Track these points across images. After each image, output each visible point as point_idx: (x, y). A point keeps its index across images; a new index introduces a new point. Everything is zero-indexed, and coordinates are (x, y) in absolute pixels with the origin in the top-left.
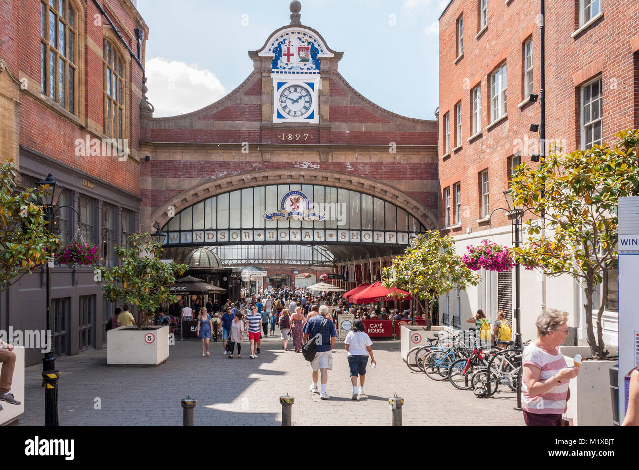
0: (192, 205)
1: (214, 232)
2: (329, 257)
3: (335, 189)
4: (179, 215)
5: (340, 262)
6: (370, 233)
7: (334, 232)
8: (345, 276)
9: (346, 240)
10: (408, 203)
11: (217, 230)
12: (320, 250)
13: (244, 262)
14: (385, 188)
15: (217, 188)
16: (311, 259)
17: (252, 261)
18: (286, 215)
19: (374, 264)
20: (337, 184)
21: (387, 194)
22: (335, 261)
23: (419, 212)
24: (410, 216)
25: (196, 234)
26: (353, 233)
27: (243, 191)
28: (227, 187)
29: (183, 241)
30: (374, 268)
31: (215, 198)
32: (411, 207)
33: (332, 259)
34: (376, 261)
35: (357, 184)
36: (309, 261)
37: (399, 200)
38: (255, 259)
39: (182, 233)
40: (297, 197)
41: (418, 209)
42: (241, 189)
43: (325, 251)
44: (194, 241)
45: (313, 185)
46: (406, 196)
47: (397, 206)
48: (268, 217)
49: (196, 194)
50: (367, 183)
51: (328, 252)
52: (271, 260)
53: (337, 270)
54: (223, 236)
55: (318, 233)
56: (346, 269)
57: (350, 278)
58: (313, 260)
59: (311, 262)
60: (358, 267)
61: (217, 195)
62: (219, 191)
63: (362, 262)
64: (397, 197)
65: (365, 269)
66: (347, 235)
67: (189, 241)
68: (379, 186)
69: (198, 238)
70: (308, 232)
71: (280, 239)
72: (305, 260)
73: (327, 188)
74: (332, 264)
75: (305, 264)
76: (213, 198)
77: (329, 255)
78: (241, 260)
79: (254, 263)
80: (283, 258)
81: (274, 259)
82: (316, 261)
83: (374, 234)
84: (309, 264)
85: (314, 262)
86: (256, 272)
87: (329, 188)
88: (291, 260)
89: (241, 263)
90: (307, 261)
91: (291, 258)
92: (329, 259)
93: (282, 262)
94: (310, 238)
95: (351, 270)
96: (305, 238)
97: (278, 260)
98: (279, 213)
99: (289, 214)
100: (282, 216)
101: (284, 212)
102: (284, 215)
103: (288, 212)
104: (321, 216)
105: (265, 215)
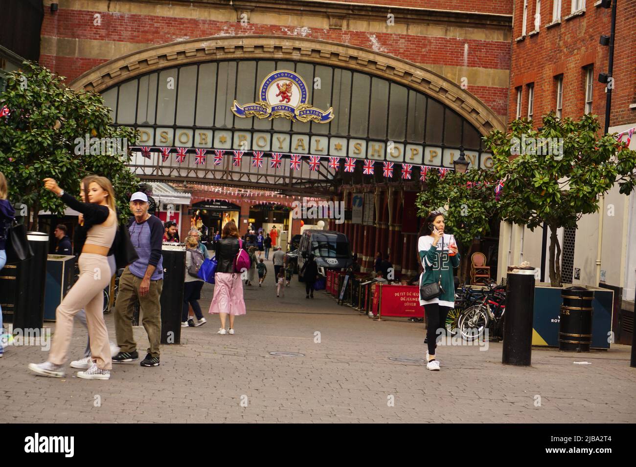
0: (118, 85)
3: (349, 73)
6: (401, 147)
7: (343, 142)
9: (362, 155)
11: (155, 126)
13: (149, 172)
14: (428, 77)
15: (162, 60)
16: (288, 174)
17: (166, 173)
18: (269, 111)
20: (353, 66)
21: (431, 86)
23: (479, 119)
26: (373, 146)
27: (201, 66)
28: (176, 59)
31: (156, 74)
32: (468, 109)
33: (330, 177)
35: (384, 68)
36: (284, 178)
37: (450, 97)
40: (288, 82)
41: (478, 113)
42: (198, 64)
45: (315, 64)
47: (445, 106)
48: (240, 112)
49: (127, 67)
50: (401, 67)
54: (165, 137)
55: (318, 141)
58: (291, 177)
59: (287, 181)
61: (159, 71)
62: (163, 64)
64: (447, 92)
65: (395, 201)
66: (363, 147)
68: (419, 74)
70: (301, 140)
71: (256, 148)
72: (275, 176)
73: (336, 70)
74: (331, 186)
75: (275, 184)
76: (151, 75)
77: (327, 169)
78: (143, 168)
79: (170, 176)
80: (230, 169)
81: (212, 171)
82: (298, 179)
83: (407, 148)
84: (285, 184)
85: (294, 181)
86: (167, 194)
87: (340, 70)
88: (247, 174)
89: (143, 173)
90: (280, 177)
91: (247, 171)
92: (326, 177)
93: (227, 177)
94: (304, 149)
95: (368, 202)
96: (296, 148)
97: (220, 173)
98: (257, 106)
99: (273, 109)
100: (262, 111)
101: (266, 105)
102: (265, 110)
103: (272, 104)
104: (323, 115)
105: (235, 107)
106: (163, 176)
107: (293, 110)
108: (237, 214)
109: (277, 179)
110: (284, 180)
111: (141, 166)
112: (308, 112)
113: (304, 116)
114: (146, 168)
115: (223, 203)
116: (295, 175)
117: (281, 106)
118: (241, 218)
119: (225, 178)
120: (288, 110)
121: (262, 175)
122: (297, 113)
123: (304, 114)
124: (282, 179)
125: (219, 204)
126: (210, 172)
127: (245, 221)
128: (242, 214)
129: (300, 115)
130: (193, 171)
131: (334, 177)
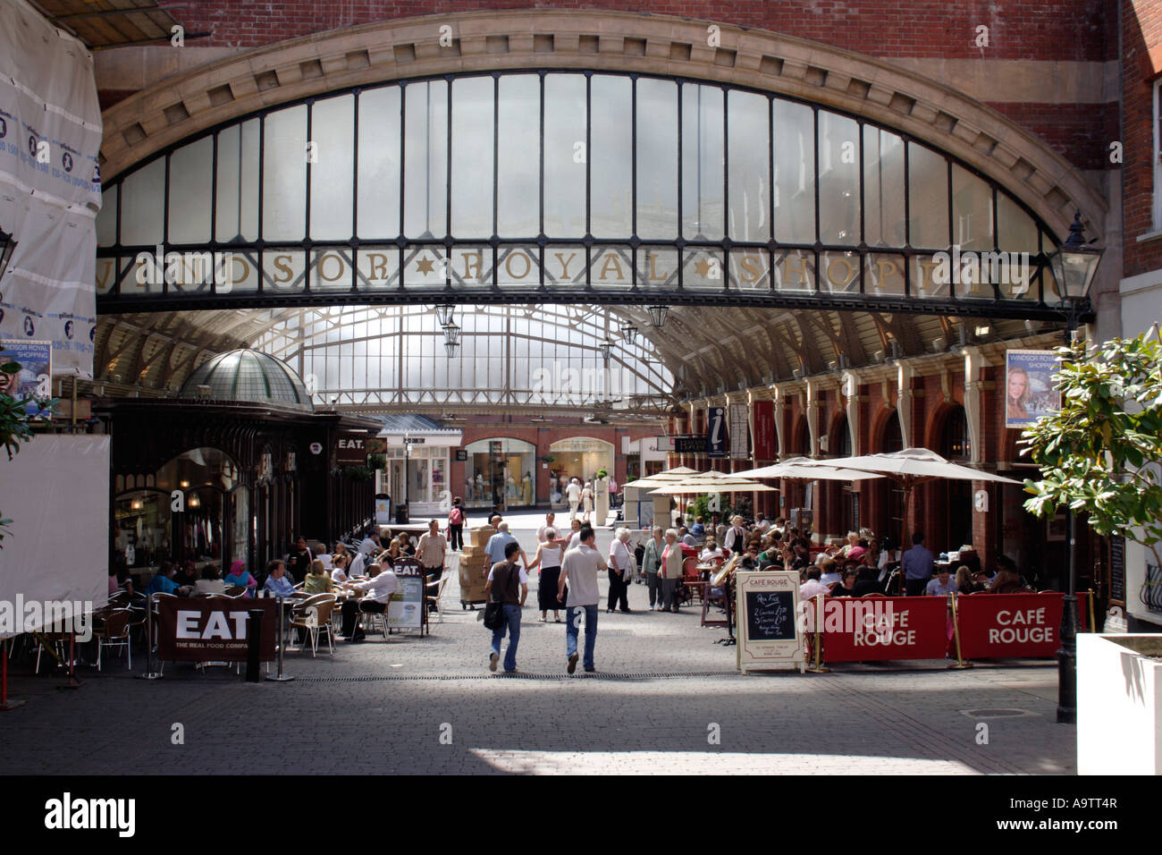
0: (167, 151)
2: (658, 382)
3: (719, 92)
4: (115, 187)
5: (695, 396)
7: (713, 259)
8: (715, 440)
9: (759, 285)
10: (995, 144)
11: (261, 246)
12: (631, 362)
13: (387, 398)
14: (910, 88)
15: (265, 84)
17: (414, 398)
19: (822, 395)
20: (724, 74)
21: (916, 110)
22: (680, 393)
23: (1035, 180)
24: (1001, 197)
27: (364, 95)
28: (302, 80)
29: (128, 290)
30: (822, 412)
31: (257, 121)
32: (1007, 160)
33: (667, 390)
34: (828, 386)
35: (801, 73)
37: (964, 134)
38: (422, 391)
39: (125, 258)
41: (1033, 170)
42: (356, 89)
43: (646, 362)
45: (635, 75)
46: (986, 120)
47: (951, 158)
49: (181, 106)
50: (840, 67)
51: (657, 367)
52: (476, 392)
53: (685, 426)
54: (284, 268)
55: (652, 258)
56: (718, 419)
57: (735, 446)
60: (764, 408)
61: (261, 113)
62: (272, 96)
63: (777, 393)
64: (954, 121)
65: (788, 416)
66: (763, 266)
70: (614, 257)
71: (505, 281)
73: (686, 87)
74: (668, 404)
75: (583, 406)
76: (245, 124)
77: (661, 378)
78: (378, 393)
79: (419, 402)
80: (512, 387)
81: (483, 391)
83: (867, 263)
84: (597, 405)
87: (695, 86)
92: (660, 390)
93: (508, 399)
94: (621, 277)
95: (736, 420)
96: (603, 277)
97: (496, 393)
106: (409, 403)
111: (375, 391)
114: (382, 394)
118: (539, 462)
126: (481, 394)
128: (540, 455)
130: (454, 393)
131: (673, 389)
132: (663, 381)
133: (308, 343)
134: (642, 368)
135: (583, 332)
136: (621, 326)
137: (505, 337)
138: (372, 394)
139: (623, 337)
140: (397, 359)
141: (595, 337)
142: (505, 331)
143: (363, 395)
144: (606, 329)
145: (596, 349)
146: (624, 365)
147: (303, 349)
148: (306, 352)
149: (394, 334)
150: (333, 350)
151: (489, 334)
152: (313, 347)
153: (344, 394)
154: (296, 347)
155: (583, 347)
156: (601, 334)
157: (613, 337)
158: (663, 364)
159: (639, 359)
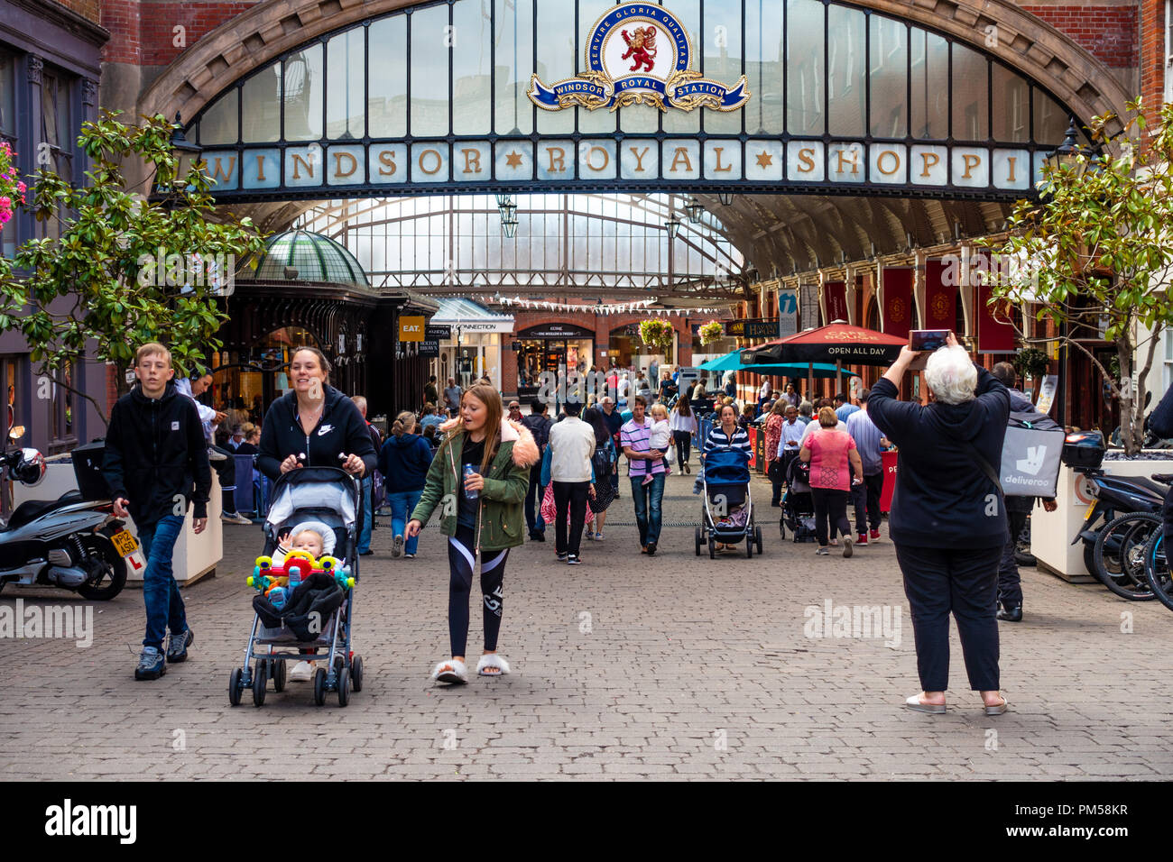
0: (281, 57)
1: (358, 152)
2: (727, 263)
4: (235, 90)
5: (766, 277)
6: (900, 151)
7: (774, 150)
9: (816, 175)
10: (1030, 45)
11: (367, 142)
12: (697, 241)
13: (437, 280)
16: (665, 270)
17: (465, 280)
18: (609, 90)
23: (1067, 79)
24: (1036, 92)
25: (297, 158)
26: (840, 153)
27: (456, 6)
29: (250, 182)
31: (362, 27)
32: (1042, 58)
33: (736, 271)
36: (660, 276)
38: (474, 272)
39: (247, 156)
40: (646, 26)
42: (450, 1)
43: (713, 242)
44: (289, 183)
48: (547, 97)
49: (295, 17)
51: (726, 246)
52: (532, 273)
53: (755, 309)
54: (389, 163)
55: (718, 151)
58: (671, 275)
59: (665, 281)
60: (835, 289)
61: (365, 22)
63: (848, 274)
65: (859, 294)
66: (818, 157)
67: (272, 180)
69: (303, 173)
70: (684, 150)
71: (586, 174)
72: (645, 275)
74: (737, 286)
75: (645, 288)
76: (351, 31)
77: (729, 258)
78: (427, 275)
79: (471, 285)
80: (570, 268)
81: (540, 272)
82: (683, 277)
83: (913, 155)
84: (661, 288)
85: (677, 280)
86: (476, 318)
88: (598, 273)
89: (427, 284)
90: (653, 276)
91: (598, 269)
92: (729, 271)
93: (566, 281)
94: (689, 169)
95: (807, 301)
96: (673, 169)
97: (554, 275)
98: (582, 84)
99: (618, 87)
100: (595, 93)
101: (602, 79)
102: (599, 91)
103: (614, 77)
104: (727, 93)
105: (536, 89)
106: (461, 286)
107: (660, 87)
108: (590, 343)
109: (648, 278)
110: (660, 280)
111: (424, 273)
112: (694, 88)
113: (687, 97)
114: (432, 275)
115: (566, 327)
116: (677, 270)
117: (635, 79)
118: (597, 350)
119: (562, 283)
120: (650, 87)
121: (623, 274)
122: (670, 91)
123: (685, 94)
124: (656, 278)
125: (560, 329)
126: (537, 275)
127: (604, 354)
128: (598, 343)
129: (677, 95)
130: (509, 275)
131: (743, 270)
132: (732, 261)
133: (352, 222)
134: (709, 249)
135: (645, 209)
136: (686, 203)
137: (562, 215)
138: (421, 276)
139: (688, 214)
140: (447, 239)
141: (660, 215)
142: (562, 208)
143: (412, 277)
144: (671, 207)
145: (660, 228)
146: (690, 244)
147: (347, 228)
148: (350, 232)
149: (444, 213)
150: (379, 229)
151: (544, 212)
152: (357, 227)
153: (391, 276)
154: (339, 227)
155: (645, 225)
156: (665, 211)
157: (677, 214)
158: (732, 243)
159: (706, 238)
